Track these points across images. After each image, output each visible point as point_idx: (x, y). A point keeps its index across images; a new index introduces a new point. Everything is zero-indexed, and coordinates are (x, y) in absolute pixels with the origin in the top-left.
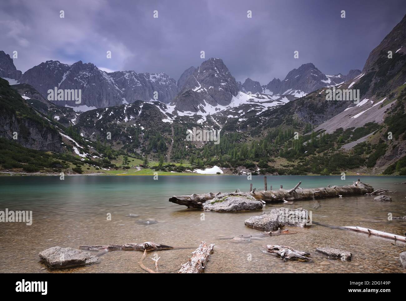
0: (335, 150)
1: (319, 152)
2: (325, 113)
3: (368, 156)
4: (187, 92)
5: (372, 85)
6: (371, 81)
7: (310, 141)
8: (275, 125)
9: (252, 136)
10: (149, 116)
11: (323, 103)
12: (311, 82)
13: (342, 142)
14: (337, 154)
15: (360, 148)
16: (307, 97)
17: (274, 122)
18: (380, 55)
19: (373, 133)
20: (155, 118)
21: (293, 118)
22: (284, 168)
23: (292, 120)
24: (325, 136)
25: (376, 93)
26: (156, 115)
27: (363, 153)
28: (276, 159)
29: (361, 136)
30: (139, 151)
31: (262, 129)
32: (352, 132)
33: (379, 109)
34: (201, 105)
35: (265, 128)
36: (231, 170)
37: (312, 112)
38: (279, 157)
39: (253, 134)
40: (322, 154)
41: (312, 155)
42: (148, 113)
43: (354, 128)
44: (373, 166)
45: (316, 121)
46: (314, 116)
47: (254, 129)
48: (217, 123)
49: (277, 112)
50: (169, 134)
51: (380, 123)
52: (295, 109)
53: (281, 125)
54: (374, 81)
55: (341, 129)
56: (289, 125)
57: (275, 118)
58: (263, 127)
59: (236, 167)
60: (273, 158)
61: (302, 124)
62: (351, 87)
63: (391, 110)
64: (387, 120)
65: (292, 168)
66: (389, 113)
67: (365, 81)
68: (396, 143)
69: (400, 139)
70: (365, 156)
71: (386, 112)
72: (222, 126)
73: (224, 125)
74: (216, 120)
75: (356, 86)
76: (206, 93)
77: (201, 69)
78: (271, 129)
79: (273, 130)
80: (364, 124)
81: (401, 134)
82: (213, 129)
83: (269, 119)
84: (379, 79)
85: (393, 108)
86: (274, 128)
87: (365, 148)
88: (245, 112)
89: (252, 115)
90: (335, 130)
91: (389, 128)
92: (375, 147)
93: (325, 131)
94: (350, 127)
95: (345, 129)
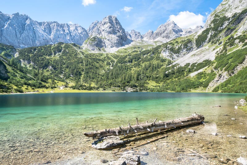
0: (185, 77)
2: (180, 53)
3: (204, 80)
4: (93, 38)
5: (209, 36)
6: (209, 33)
7: (170, 71)
8: (149, 60)
10: (68, 53)
11: (179, 47)
12: (172, 33)
13: (190, 71)
14: (186, 79)
15: (200, 76)
16: (169, 43)
17: (148, 58)
18: (214, 17)
19: (208, 66)
20: (72, 54)
22: (154, 88)
23: (159, 57)
24: (179, 68)
25: (211, 41)
26: (73, 53)
27: (201, 78)
28: (149, 82)
29: (200, 68)
30: (62, 76)
31: (141, 63)
32: (195, 65)
33: (212, 51)
35: (143, 63)
36: (122, 89)
37: (171, 52)
38: (151, 81)
39: (135, 66)
40: (176, 79)
41: (171, 80)
42: (67, 51)
43: (197, 63)
44: (207, 87)
45: (174, 58)
46: (173, 55)
47: (136, 62)
48: (113, 59)
49: (150, 52)
50: (81, 65)
51: (212, 60)
52: (162, 50)
53: (153, 60)
54: (210, 34)
55: (189, 64)
56: (157, 60)
57: (149, 56)
58: (142, 61)
59: (125, 87)
60: (147, 81)
61: (165, 60)
62: (196, 37)
63: (219, 52)
64: (216, 58)
65: (158, 88)
66: (218, 54)
67: (205, 34)
68: (220, 72)
69: (223, 70)
70: (202, 80)
71: (216, 53)
72: (116, 60)
73: (117, 60)
74: (112, 57)
75: (199, 36)
76: (106, 39)
77: (103, 23)
78: (146, 63)
79: (147, 63)
80: (203, 61)
81: (224, 67)
82: (110, 62)
83: (145, 56)
84: (213, 32)
85: (220, 51)
86: (148, 62)
87: (202, 75)
88: (130, 52)
89: (135, 53)
90: (185, 64)
91: (217, 63)
92: (208, 75)
93: (179, 64)
94: (194, 62)
95: (191, 64)
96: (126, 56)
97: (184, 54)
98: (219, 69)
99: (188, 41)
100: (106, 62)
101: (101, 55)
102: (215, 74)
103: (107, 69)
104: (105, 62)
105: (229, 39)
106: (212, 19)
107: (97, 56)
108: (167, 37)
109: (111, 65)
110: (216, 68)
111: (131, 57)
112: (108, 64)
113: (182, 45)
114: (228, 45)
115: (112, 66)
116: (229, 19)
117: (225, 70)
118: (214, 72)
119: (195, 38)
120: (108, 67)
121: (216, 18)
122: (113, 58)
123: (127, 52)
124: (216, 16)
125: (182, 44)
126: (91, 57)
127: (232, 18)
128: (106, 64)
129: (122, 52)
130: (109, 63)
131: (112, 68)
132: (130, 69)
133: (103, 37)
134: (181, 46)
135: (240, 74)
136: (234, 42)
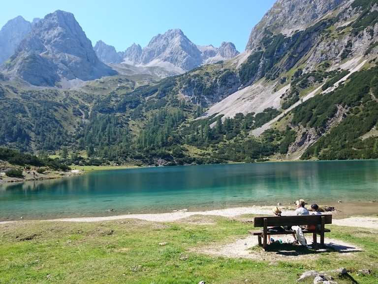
0: (244, 137)
1: (228, 139)
2: (215, 95)
3: (279, 142)
4: (30, 56)
5: (260, 66)
6: (259, 62)
8: (158, 107)
9: (134, 119)
11: (212, 83)
12: (181, 54)
13: (248, 128)
14: (249, 142)
15: (270, 135)
17: (155, 102)
18: (263, 34)
19: (276, 119)
21: (179, 99)
22: (201, 157)
23: (178, 101)
25: (266, 75)
27: (274, 140)
31: (144, 111)
32: (253, 118)
33: (272, 93)
35: (147, 110)
36: (146, 161)
37: (200, 92)
38: (186, 145)
39: (134, 116)
40: (232, 141)
41: (222, 143)
44: (286, 153)
46: (203, 98)
47: (133, 110)
48: (83, 102)
49: (156, 90)
51: (278, 110)
52: (180, 88)
53: (166, 106)
54: (262, 62)
55: (241, 114)
56: (174, 106)
57: (156, 97)
58: (144, 108)
60: (182, 146)
61: (189, 105)
62: (239, 66)
63: (286, 96)
64: (285, 106)
65: (209, 157)
66: (285, 99)
67: (253, 62)
68: (304, 130)
69: (307, 126)
70: (276, 142)
71: (281, 97)
72: (90, 106)
73: (93, 104)
74: (79, 98)
75: (244, 66)
76: (56, 59)
77: (46, 25)
78: (154, 112)
79: (157, 112)
80: (263, 109)
81: (307, 122)
82: (80, 110)
83: (147, 98)
84: (266, 61)
85: (289, 94)
86: (158, 110)
87: (273, 135)
88: (114, 89)
89: (124, 92)
90: (234, 115)
91: (294, 115)
92: (283, 133)
93: (223, 115)
94: (250, 112)
95: (245, 114)
96: (110, 97)
97: (222, 97)
98: (299, 124)
99: (228, 73)
100: (72, 108)
101: (56, 94)
102: (294, 133)
103: (78, 123)
104: (71, 110)
105: (297, 74)
106: (260, 36)
107: (47, 96)
108: (173, 60)
109: (84, 116)
110: (294, 123)
111: (119, 99)
112: (77, 113)
113: (218, 80)
114: (299, 86)
115: (87, 118)
116: (288, 40)
117: (311, 126)
118: (291, 128)
119: (237, 68)
120: (78, 120)
121: (267, 36)
122: (83, 100)
123: (107, 88)
124: (266, 31)
125: (216, 78)
126: (34, 97)
127: (293, 38)
128: (72, 113)
129: (95, 89)
130: (78, 111)
131: (87, 121)
132: (126, 123)
133: (50, 55)
134: (216, 81)
135: (335, 132)
136: (307, 81)
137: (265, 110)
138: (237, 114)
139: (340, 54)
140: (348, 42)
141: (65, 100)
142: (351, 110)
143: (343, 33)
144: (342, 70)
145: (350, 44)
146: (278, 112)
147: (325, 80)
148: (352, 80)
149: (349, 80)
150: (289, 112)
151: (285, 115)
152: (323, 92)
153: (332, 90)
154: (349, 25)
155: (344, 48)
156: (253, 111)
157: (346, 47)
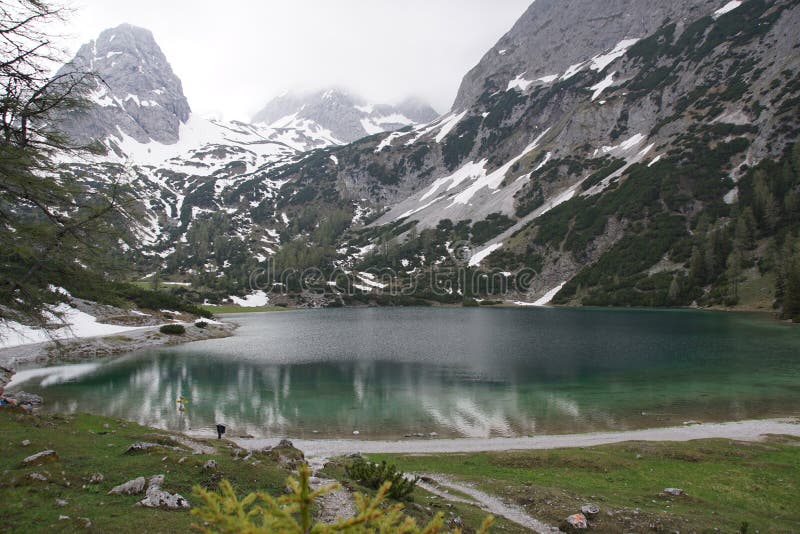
2: (400, 184)
6: (476, 133)
9: (257, 220)
11: (395, 164)
15: (499, 260)
17: (295, 193)
18: (485, 86)
19: (507, 233)
21: (337, 188)
25: (484, 156)
27: (505, 268)
32: (469, 229)
34: (113, 138)
37: (374, 179)
43: (471, 221)
45: (383, 198)
46: (379, 189)
47: (256, 204)
51: (510, 216)
52: (340, 170)
53: (315, 200)
54: (480, 135)
55: (448, 222)
56: (328, 201)
57: (297, 184)
58: (277, 202)
62: (441, 138)
63: (523, 195)
64: (521, 212)
66: (521, 200)
67: (466, 132)
68: (554, 254)
69: (561, 249)
71: (514, 197)
72: (179, 194)
73: (183, 190)
78: (294, 209)
79: (298, 210)
80: (485, 215)
81: (560, 241)
82: (163, 202)
83: (281, 184)
84: (488, 132)
85: (527, 192)
86: (299, 206)
87: (505, 259)
89: (238, 171)
90: (438, 223)
91: (540, 229)
92: (521, 258)
93: (417, 222)
94: (463, 219)
95: (455, 224)
96: (212, 179)
97: (413, 189)
98: (548, 245)
99: (423, 149)
100: (148, 198)
102: (539, 259)
103: (160, 224)
106: (478, 90)
109: (168, 211)
110: (538, 241)
112: (157, 206)
113: (407, 159)
114: (544, 179)
116: (523, 100)
117: (567, 248)
118: (533, 250)
119: (438, 142)
121: (490, 91)
123: (209, 164)
124: (489, 84)
125: (404, 157)
127: (532, 97)
129: (188, 164)
130: (159, 203)
131: (174, 221)
134: (402, 161)
135: (607, 262)
136: (556, 171)
137: (489, 217)
138: (441, 222)
139: (610, 132)
140: (622, 112)
141: (135, 182)
142: (630, 225)
143: (615, 97)
144: (613, 158)
145: (624, 117)
146: (510, 221)
147: (587, 174)
148: (630, 178)
149: (626, 177)
150: (531, 222)
151: (525, 227)
152: (585, 194)
153: (600, 190)
154: (623, 86)
155: (615, 123)
156: (468, 217)
157: (619, 120)
